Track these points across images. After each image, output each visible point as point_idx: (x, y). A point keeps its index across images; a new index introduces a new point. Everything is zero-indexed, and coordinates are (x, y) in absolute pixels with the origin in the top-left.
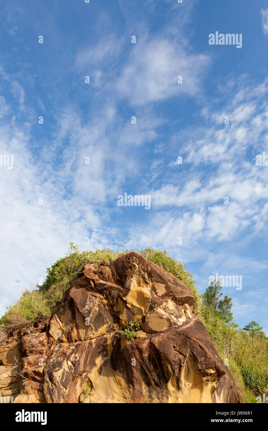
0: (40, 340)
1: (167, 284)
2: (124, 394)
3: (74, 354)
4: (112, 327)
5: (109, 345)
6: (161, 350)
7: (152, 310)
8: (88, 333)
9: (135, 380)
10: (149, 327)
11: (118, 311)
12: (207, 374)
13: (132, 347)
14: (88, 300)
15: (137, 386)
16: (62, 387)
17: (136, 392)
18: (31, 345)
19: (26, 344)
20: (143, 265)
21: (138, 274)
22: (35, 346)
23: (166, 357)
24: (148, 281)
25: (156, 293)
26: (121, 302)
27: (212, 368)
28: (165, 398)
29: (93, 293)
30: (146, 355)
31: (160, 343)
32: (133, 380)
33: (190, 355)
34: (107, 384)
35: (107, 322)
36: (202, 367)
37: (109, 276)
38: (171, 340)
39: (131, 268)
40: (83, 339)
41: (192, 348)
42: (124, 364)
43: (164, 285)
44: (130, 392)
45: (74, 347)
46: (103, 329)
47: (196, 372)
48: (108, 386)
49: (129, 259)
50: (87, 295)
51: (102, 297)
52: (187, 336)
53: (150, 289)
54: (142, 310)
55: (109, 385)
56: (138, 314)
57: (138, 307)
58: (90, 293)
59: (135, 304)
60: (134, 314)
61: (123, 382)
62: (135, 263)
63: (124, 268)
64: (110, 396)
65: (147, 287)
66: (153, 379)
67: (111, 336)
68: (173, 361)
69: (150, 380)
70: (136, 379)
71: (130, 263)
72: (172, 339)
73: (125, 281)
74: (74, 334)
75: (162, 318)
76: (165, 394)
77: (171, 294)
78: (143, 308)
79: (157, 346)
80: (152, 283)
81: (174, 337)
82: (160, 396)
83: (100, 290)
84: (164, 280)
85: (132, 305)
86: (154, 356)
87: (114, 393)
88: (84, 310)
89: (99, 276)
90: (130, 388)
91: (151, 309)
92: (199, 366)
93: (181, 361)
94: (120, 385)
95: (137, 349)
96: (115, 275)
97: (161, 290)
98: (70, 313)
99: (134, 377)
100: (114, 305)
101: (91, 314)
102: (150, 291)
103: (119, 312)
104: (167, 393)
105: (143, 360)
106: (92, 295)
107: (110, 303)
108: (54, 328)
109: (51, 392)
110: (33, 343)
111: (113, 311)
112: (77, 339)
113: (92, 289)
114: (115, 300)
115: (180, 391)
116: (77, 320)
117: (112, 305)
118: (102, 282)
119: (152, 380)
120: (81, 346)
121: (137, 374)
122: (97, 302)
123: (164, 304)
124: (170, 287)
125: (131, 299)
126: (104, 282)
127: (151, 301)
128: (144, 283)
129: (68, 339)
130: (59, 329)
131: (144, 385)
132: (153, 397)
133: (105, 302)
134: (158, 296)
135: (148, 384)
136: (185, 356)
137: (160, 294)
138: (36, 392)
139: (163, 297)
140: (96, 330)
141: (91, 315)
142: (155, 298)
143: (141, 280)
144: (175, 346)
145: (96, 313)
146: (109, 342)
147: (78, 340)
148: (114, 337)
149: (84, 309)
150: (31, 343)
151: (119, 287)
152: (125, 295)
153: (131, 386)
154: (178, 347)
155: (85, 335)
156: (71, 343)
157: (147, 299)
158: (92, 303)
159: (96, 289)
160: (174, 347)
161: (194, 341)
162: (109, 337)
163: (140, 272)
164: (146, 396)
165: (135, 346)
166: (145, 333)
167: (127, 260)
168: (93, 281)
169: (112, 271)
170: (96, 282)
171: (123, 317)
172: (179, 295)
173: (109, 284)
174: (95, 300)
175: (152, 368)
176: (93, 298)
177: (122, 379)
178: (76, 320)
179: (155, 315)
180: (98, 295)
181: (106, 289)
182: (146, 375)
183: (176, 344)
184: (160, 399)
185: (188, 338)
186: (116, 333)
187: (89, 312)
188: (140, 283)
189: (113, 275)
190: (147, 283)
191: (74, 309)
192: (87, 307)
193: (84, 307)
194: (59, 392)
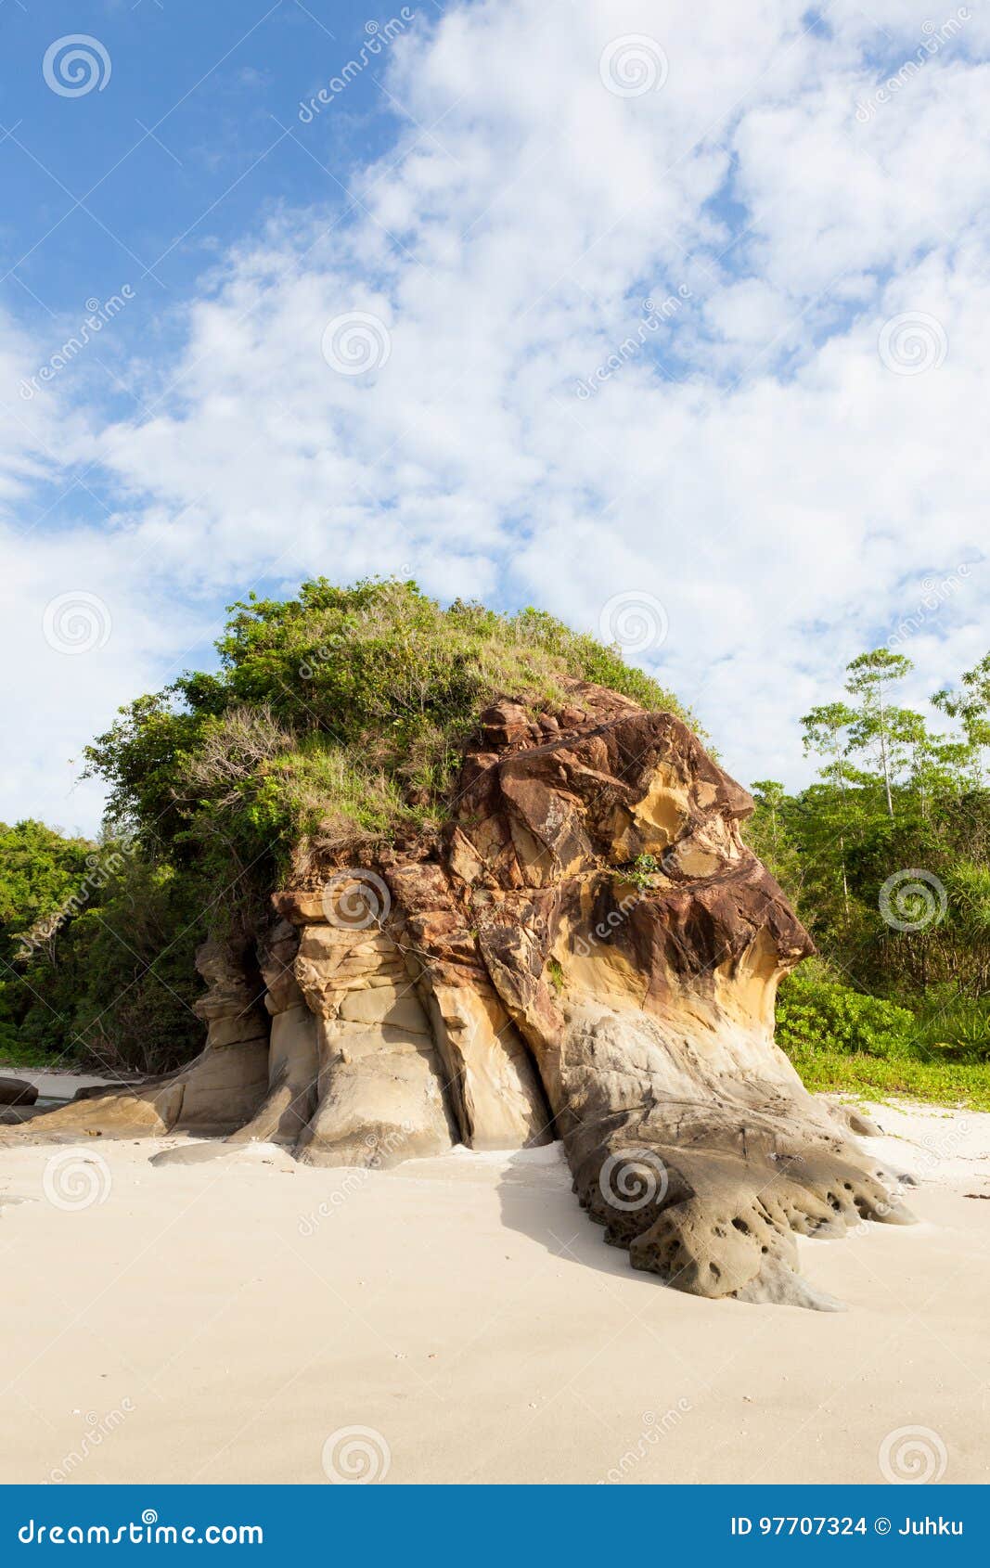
0: (434, 883)
1: (721, 784)
2: (629, 985)
3: (533, 917)
4: (590, 860)
5: (585, 895)
6: (718, 916)
7: (690, 837)
8: (551, 874)
9: (655, 963)
10: (677, 868)
11: (608, 829)
12: (788, 956)
13: (659, 909)
14: (552, 807)
15: (656, 973)
16: (532, 976)
17: (656, 982)
18: (416, 891)
19: (404, 890)
20: (682, 743)
21: (670, 761)
22: (425, 894)
23: (724, 927)
24: (687, 777)
25: (696, 802)
26: (621, 814)
27: (799, 947)
28: (708, 992)
29: (560, 792)
30: (682, 922)
31: (715, 904)
32: (652, 963)
33: (767, 926)
34: (592, 968)
35: (583, 852)
36: (785, 944)
37: (601, 760)
38: (735, 899)
39: (657, 749)
40: (538, 885)
41: (772, 913)
42: (630, 934)
43: (715, 787)
44: (643, 981)
45: (528, 902)
46: (575, 865)
47: (765, 952)
48: (594, 972)
49: (655, 728)
50: (549, 796)
51: (580, 801)
52: (765, 894)
53: (687, 793)
54: (666, 835)
55: (597, 970)
56: (653, 840)
57: (656, 828)
58: (553, 791)
59: (650, 820)
60: (643, 840)
61: (626, 965)
62: (668, 740)
63: (641, 746)
64: (600, 986)
65: (682, 788)
66: (690, 962)
67: (589, 879)
68: (737, 934)
69: (683, 962)
70: (656, 961)
71: (655, 736)
72: (737, 897)
73: (639, 774)
74: (517, 875)
75: (707, 853)
76: (708, 985)
77: (724, 804)
78: (667, 831)
79: (708, 908)
80: (693, 780)
81: (740, 894)
82: (701, 989)
83: (578, 786)
84: (718, 776)
85: (644, 822)
86: (698, 924)
87: (609, 984)
88: (543, 829)
89: (579, 758)
90: (643, 975)
91: (687, 834)
92: (780, 943)
93: (750, 935)
94: (621, 969)
95: (668, 911)
96: (616, 757)
97: (708, 794)
98: (495, 828)
99: (652, 958)
100: (603, 819)
101: (560, 835)
102: (688, 798)
103: (610, 834)
104: (711, 984)
105: (675, 930)
106: (559, 795)
107: (593, 813)
108: (463, 858)
109: (516, 985)
110: (421, 888)
111: (596, 829)
112: (522, 884)
113: (560, 784)
114: (607, 811)
115: (734, 981)
116: (518, 845)
117: (597, 818)
118: (585, 770)
119: (687, 963)
120: (544, 900)
121: (659, 953)
122: (571, 814)
123: (710, 823)
124: (725, 791)
125: (643, 811)
126: (590, 772)
127: (690, 819)
128: (678, 781)
129: (500, 882)
130: (473, 860)
131: (669, 971)
132: (689, 990)
133: (584, 811)
134: (699, 807)
135: (679, 969)
136: (757, 927)
137: (703, 804)
138: (471, 983)
139: (707, 809)
140: (565, 868)
141: (558, 839)
142: (696, 812)
143: (675, 774)
144: (742, 909)
145: (566, 835)
146: (584, 890)
147: (525, 885)
148: (596, 882)
149: (542, 826)
150: (415, 888)
151: (622, 785)
152: (634, 803)
153: (644, 972)
154: (747, 912)
155: (543, 878)
156: (510, 891)
157: (681, 813)
158: (561, 815)
159: (570, 783)
160: (740, 911)
161: (776, 902)
162: (586, 880)
163: (674, 757)
164: (677, 989)
165: (664, 907)
166: (668, 879)
167: (650, 730)
168: (567, 767)
169: (608, 747)
170: (574, 770)
171: (621, 845)
172: (736, 806)
173: (602, 776)
174: (566, 808)
175: (690, 943)
176: (562, 802)
177: (623, 959)
178: (513, 843)
179: (696, 847)
180: (571, 797)
181: (594, 787)
182: (677, 953)
183: (745, 906)
184: (701, 994)
185: (767, 896)
186: (600, 875)
187: (556, 832)
188: (669, 779)
189: (610, 756)
190: (684, 781)
191: (508, 821)
192: (549, 822)
193: (543, 821)
194: (528, 984)
